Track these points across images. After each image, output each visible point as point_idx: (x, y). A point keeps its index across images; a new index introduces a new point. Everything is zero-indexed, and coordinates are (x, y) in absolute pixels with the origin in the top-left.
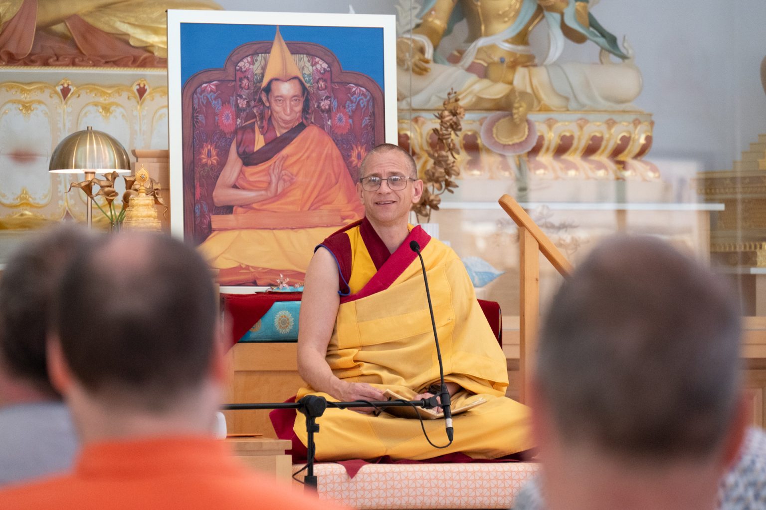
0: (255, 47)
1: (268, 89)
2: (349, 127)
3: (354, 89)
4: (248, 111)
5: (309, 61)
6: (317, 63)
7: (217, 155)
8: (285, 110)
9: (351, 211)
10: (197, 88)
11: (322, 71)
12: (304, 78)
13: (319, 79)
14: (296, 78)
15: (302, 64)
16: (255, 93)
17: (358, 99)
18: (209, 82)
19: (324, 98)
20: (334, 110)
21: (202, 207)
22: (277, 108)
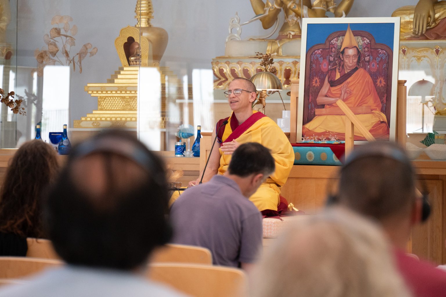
0: (339, 33)
1: (343, 52)
2: (377, 69)
3: (380, 51)
4: (334, 62)
5: (361, 39)
6: (365, 40)
7: (320, 82)
8: (349, 61)
9: (376, 107)
10: (313, 53)
11: (367, 44)
12: (359, 47)
13: (365, 47)
14: (355, 47)
15: (358, 40)
16: (337, 54)
17: (382, 56)
18: (318, 50)
19: (367, 56)
20: (371, 61)
21: (312, 105)
22: (346, 60)
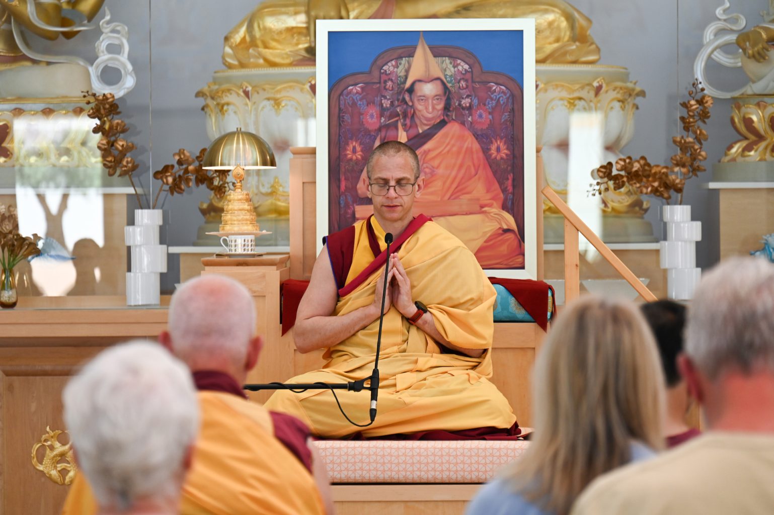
0: (400, 51)
1: (411, 90)
2: (489, 123)
3: (494, 88)
4: (391, 110)
5: (451, 63)
6: (459, 64)
7: (362, 151)
8: (427, 108)
9: (490, 199)
10: (343, 91)
11: (464, 72)
12: (446, 78)
13: (461, 79)
14: (438, 79)
15: (444, 66)
16: (399, 93)
17: (498, 97)
18: (355, 85)
19: (465, 97)
20: (475, 107)
21: (346, 198)
22: (420, 106)
